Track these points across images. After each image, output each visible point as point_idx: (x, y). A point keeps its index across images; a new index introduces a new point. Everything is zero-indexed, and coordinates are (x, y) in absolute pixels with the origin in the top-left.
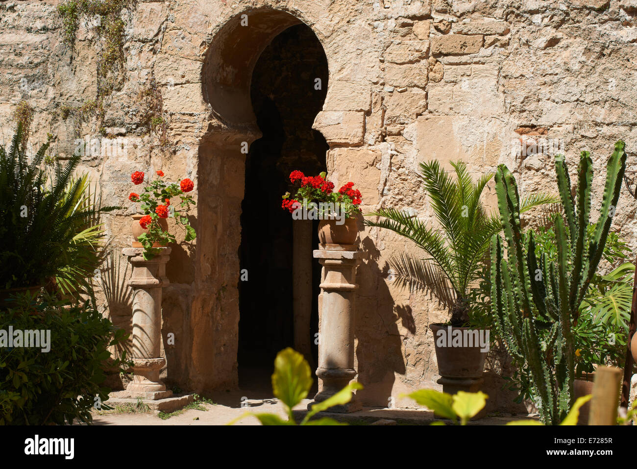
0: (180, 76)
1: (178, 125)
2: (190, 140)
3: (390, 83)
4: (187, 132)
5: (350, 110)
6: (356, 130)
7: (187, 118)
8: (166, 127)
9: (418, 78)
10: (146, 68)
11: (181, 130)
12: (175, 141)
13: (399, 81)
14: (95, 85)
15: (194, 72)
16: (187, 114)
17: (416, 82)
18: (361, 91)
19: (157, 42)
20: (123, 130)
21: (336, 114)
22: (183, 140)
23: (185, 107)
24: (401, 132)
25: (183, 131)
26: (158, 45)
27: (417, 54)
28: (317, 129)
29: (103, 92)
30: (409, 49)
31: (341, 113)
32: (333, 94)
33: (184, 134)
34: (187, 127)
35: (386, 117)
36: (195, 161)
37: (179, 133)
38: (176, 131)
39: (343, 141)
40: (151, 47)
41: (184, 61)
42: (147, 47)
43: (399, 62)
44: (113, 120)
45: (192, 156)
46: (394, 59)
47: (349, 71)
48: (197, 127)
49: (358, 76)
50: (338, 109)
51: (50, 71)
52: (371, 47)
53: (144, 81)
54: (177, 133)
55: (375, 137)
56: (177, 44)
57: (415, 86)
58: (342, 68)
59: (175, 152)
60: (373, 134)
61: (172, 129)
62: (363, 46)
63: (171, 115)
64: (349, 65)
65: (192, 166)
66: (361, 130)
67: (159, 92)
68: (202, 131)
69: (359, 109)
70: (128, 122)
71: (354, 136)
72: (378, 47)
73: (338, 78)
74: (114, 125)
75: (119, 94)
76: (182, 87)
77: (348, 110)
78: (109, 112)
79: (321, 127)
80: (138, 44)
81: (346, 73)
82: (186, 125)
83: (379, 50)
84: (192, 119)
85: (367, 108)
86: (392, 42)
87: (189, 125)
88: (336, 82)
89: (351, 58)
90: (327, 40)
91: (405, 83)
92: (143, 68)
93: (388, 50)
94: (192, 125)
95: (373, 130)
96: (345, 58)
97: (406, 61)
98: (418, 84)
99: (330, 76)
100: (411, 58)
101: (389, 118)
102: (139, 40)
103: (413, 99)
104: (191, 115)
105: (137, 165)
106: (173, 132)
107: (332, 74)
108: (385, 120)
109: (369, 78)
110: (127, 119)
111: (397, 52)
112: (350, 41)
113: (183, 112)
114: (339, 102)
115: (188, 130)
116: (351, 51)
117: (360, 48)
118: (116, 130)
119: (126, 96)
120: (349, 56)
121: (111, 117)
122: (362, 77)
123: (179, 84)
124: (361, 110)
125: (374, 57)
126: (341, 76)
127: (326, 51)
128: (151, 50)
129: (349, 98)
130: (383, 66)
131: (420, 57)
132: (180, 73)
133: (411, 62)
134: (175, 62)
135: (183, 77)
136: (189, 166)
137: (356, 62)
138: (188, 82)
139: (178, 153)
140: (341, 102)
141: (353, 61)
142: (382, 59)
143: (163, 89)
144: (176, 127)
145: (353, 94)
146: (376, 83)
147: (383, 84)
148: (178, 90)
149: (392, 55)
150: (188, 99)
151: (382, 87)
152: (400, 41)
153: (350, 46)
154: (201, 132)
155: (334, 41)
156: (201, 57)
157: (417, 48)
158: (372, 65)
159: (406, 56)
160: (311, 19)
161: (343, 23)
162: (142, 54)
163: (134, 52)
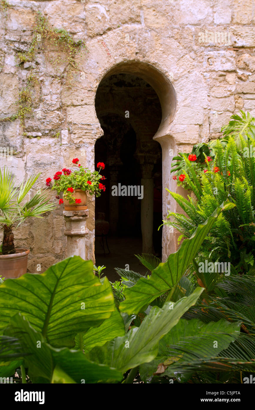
0: (80, 100)
1: (80, 131)
2: (89, 141)
3: (214, 109)
4: (86, 135)
5: (191, 124)
6: (195, 136)
7: (86, 127)
8: (70, 133)
9: (230, 106)
10: (56, 94)
11: (82, 134)
12: (78, 141)
13: (219, 108)
15: (90, 98)
16: (86, 124)
17: (228, 109)
18: (197, 113)
19: (63, 77)
20: (40, 134)
21: (183, 126)
22: (84, 141)
23: (84, 120)
24: (220, 137)
25: (84, 135)
26: (64, 80)
27: (229, 93)
28: (171, 135)
30: (225, 89)
31: (186, 126)
32: (180, 115)
33: (84, 137)
34: (86, 133)
35: (211, 128)
36: (93, 154)
37: (80, 136)
38: (79, 135)
39: (188, 142)
40: (60, 81)
41: (83, 90)
42: (57, 81)
43: (219, 97)
44: (32, 127)
45: (90, 150)
46: (216, 95)
47: (189, 101)
48: (93, 133)
49: (195, 104)
50: (184, 123)
52: (202, 87)
53: (55, 103)
54: (79, 136)
55: (205, 140)
56: (77, 80)
57: (228, 111)
58: (186, 99)
59: (78, 148)
60: (204, 138)
61: (75, 134)
62: (198, 87)
63: (75, 125)
64: (190, 97)
65: (91, 157)
66: (197, 136)
67: (65, 110)
68: (97, 135)
69: (197, 123)
70: (43, 128)
71: (194, 139)
72: (207, 87)
73: (183, 104)
74: (33, 130)
75: (35, 110)
76: (82, 107)
77: (190, 123)
78: (30, 122)
79: (174, 134)
80: (50, 79)
81: (188, 102)
82: (85, 131)
83: (207, 89)
84: (89, 128)
85: (200, 123)
86: (214, 85)
87: (88, 131)
88: (182, 107)
89: (191, 94)
90: (175, 82)
91: (223, 109)
92: (54, 94)
93: (212, 90)
94: (90, 131)
95: (204, 136)
96: (187, 93)
97: (223, 96)
98: (230, 110)
99: (178, 104)
100: (226, 95)
101: (213, 129)
102: (51, 76)
103: (227, 119)
104: (88, 125)
105: (51, 156)
106: (76, 136)
107: (179, 102)
108: (211, 130)
109: (202, 106)
110: (42, 127)
111: (218, 91)
112: (190, 84)
113: (83, 123)
114: (184, 119)
115: (87, 134)
116: (191, 89)
117: (196, 88)
118: (34, 134)
120: (190, 92)
121: (31, 125)
122: (198, 105)
123: (79, 105)
124: (198, 124)
125: (205, 93)
126: (185, 104)
127: (175, 88)
128: (59, 83)
129: (190, 117)
130: (209, 99)
131: (230, 95)
132: (80, 98)
133: (225, 97)
134: (76, 91)
135: (82, 101)
136: (89, 157)
137: (195, 96)
138: (86, 104)
139: (81, 149)
140: (185, 119)
141: (192, 95)
142: (209, 95)
143: (69, 109)
144: (78, 132)
145: (193, 115)
146: (205, 109)
147: (210, 109)
148: (79, 109)
149: (214, 93)
150: (86, 115)
151: (209, 111)
152: (219, 85)
153: (190, 86)
154: (95, 136)
155: (180, 83)
156: (94, 89)
157: (229, 89)
158: (204, 98)
159: (223, 94)
160: (165, 69)
161: (186, 72)
162: (53, 85)
163: (47, 83)
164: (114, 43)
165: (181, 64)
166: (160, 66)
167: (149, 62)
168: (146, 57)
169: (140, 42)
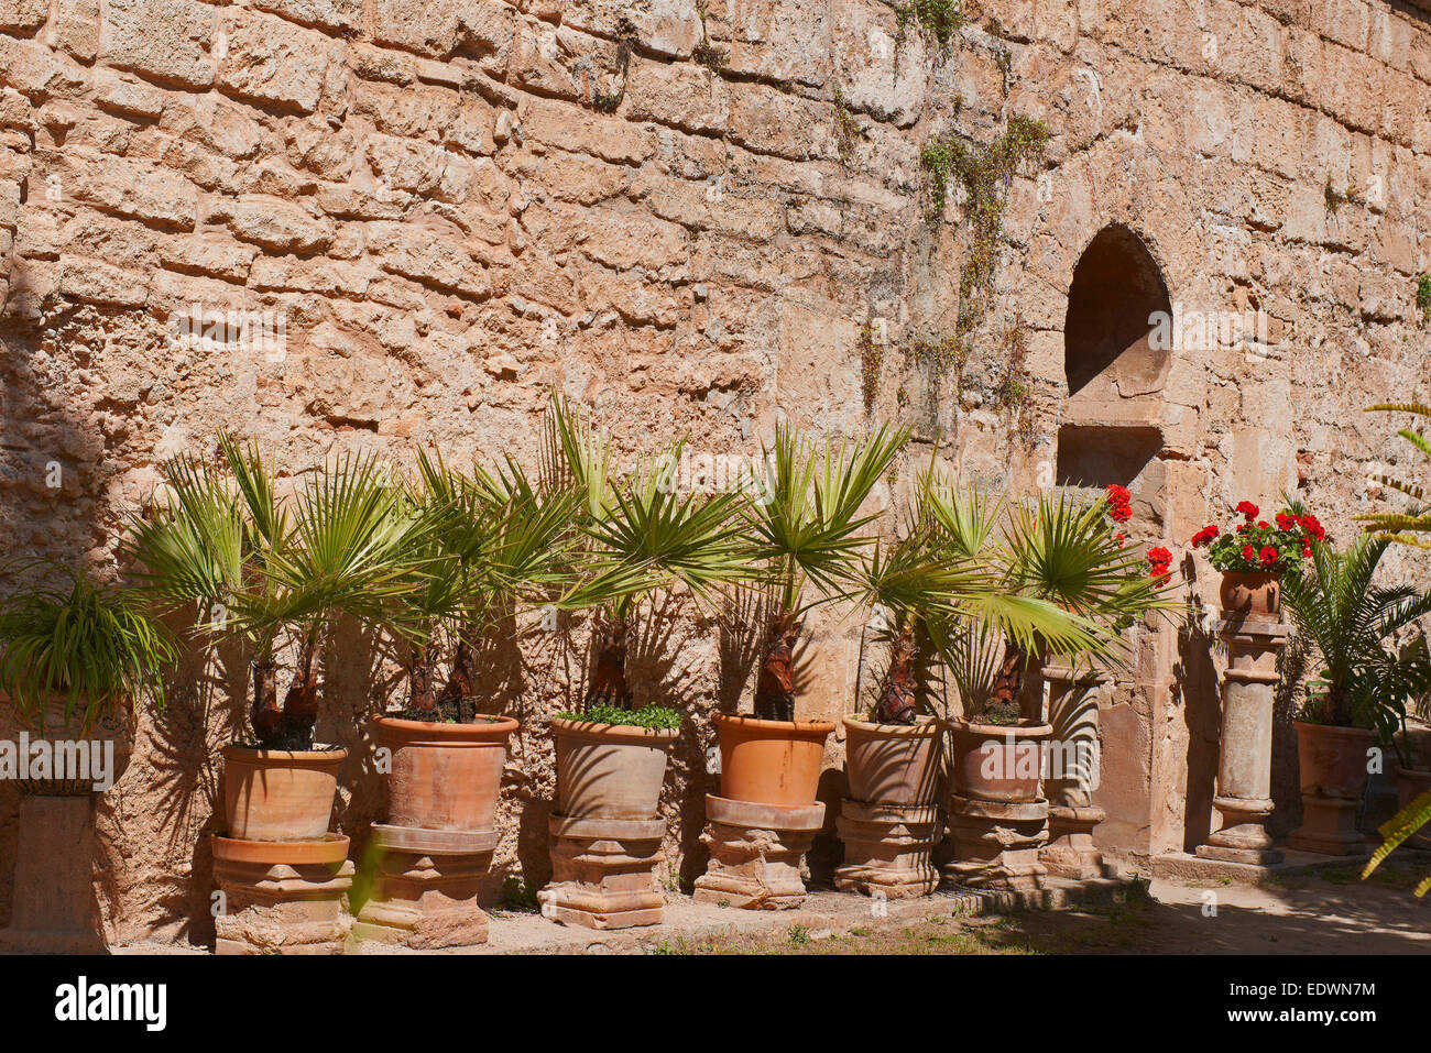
0: (1046, 316)
1: (1040, 400)
2: (1050, 427)
3: (1216, 372)
4: (1048, 412)
6: (1192, 436)
7: (1049, 388)
8: (1027, 403)
9: (1237, 368)
10: (1015, 293)
11: (1042, 408)
12: (1037, 427)
13: (1223, 370)
14: (956, 310)
15: (1059, 312)
16: (1050, 382)
17: (1235, 373)
19: (1029, 250)
20: (980, 399)
21: (1177, 408)
22: (1044, 426)
23: (1049, 369)
24: (1219, 444)
25: (1045, 411)
26: (1029, 257)
28: (1160, 429)
29: (965, 323)
31: (1181, 408)
32: (1176, 378)
33: (1044, 415)
34: (1049, 405)
36: (1055, 464)
37: (1040, 413)
38: (1037, 409)
39: (1179, 451)
40: (1023, 258)
41: (1053, 291)
42: (1018, 258)
44: (972, 378)
45: (1052, 455)
48: (1058, 407)
49: (1196, 355)
50: (1180, 402)
51: (905, 269)
53: (1012, 316)
54: (1038, 413)
55: (1202, 449)
56: (1048, 261)
57: (1234, 379)
59: (1034, 446)
63: (1035, 381)
65: (1052, 472)
66: (1195, 436)
67: (1023, 338)
68: (1064, 415)
69: (1194, 404)
70: (987, 383)
71: (1189, 445)
73: (1179, 353)
74: (970, 387)
75: (981, 331)
76: (1047, 335)
77: (1187, 403)
78: (970, 362)
79: (1164, 426)
80: (1010, 249)
82: (1048, 400)
84: (1054, 392)
85: (1200, 405)
87: (1053, 401)
88: (1180, 360)
90: (1174, 294)
91: (1228, 372)
92: (1011, 292)
94: (1055, 402)
95: (1201, 438)
98: (1236, 377)
101: (1211, 423)
102: (1011, 242)
103: (1230, 398)
104: (1054, 384)
106: (1034, 412)
109: (1204, 360)
110: (986, 380)
112: (1193, 302)
113: (1047, 379)
114: (1178, 391)
115: (1050, 410)
118: (972, 396)
119: (991, 338)
121: (971, 371)
122: (1200, 357)
123: (1044, 329)
124: (1195, 407)
127: (1172, 309)
128: (1021, 263)
129: (1188, 387)
132: (1046, 310)
134: (1045, 291)
135: (1049, 317)
138: (1053, 329)
139: (1039, 448)
140: (1181, 391)
143: (1027, 334)
144: (1037, 402)
145: (1191, 382)
146: (1207, 369)
147: (1212, 371)
148: (1042, 339)
150: (1052, 358)
151: (1211, 375)
154: (1060, 416)
155: (1180, 297)
156: (1068, 289)
160: (1164, 256)
161: (1189, 272)
162: (1012, 267)
163: (1005, 261)
164: (1104, 175)
165: (1184, 249)
166: (1157, 248)
167: (1141, 234)
168: (1138, 220)
169: (1135, 179)
